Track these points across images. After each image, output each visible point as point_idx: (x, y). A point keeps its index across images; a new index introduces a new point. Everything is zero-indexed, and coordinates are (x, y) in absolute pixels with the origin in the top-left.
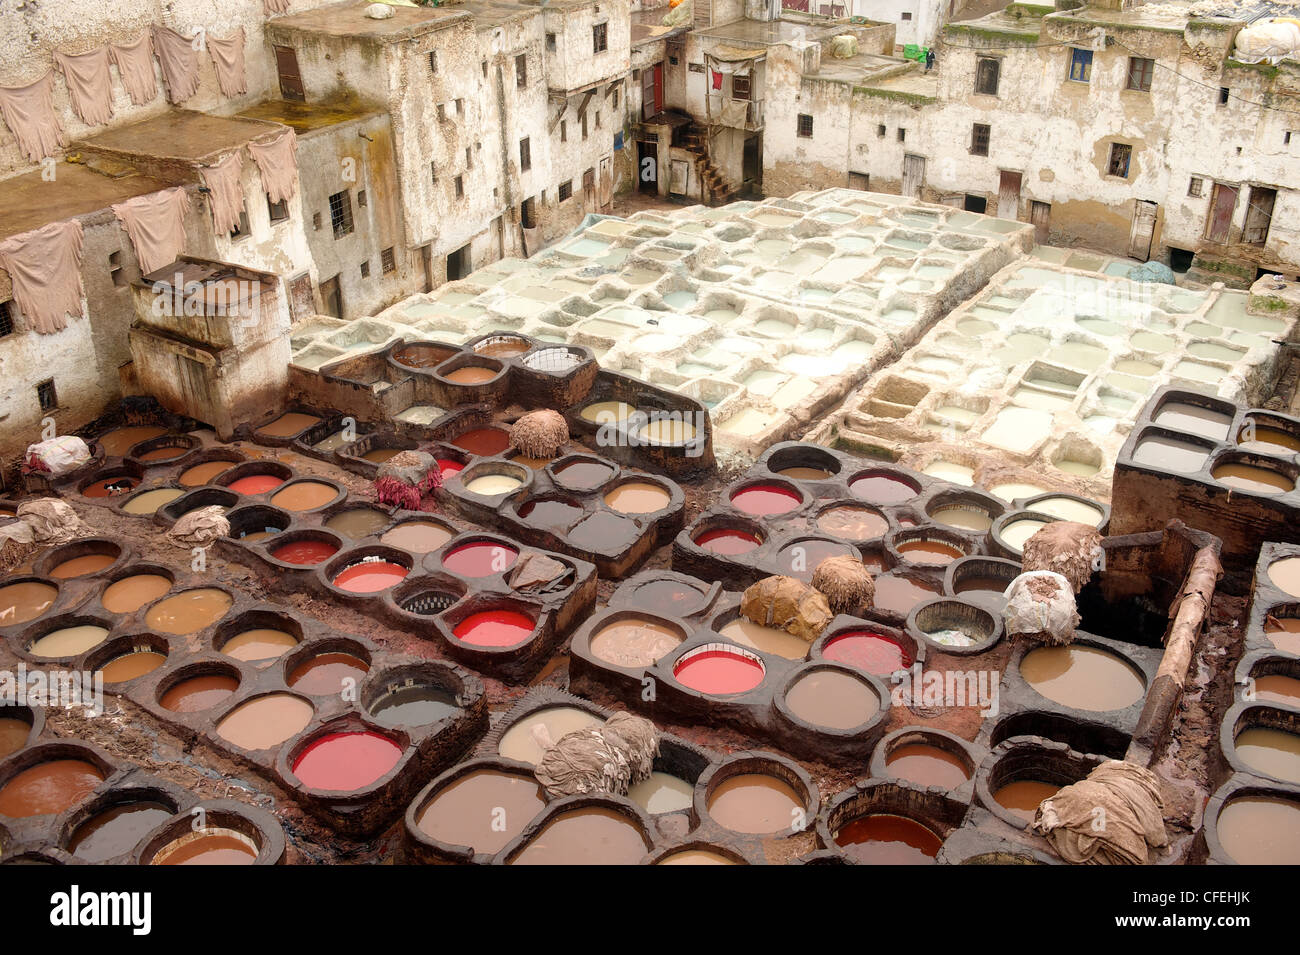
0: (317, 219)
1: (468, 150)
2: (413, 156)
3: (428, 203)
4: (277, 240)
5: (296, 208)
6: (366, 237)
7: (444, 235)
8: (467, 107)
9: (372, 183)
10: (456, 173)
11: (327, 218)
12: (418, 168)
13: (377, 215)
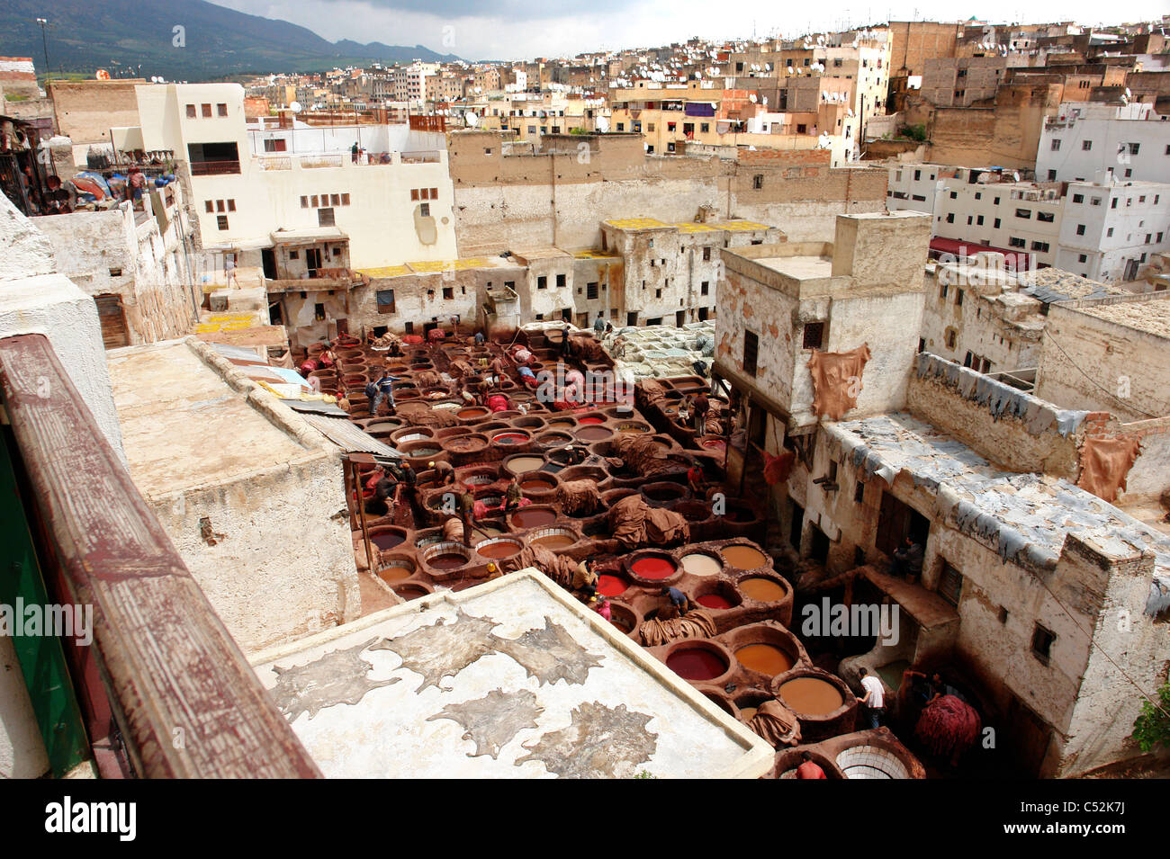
0: (580, 291)
1: (667, 281)
2: (633, 276)
3: (639, 296)
4: (558, 293)
5: (569, 282)
6: (604, 302)
7: (646, 309)
8: (668, 263)
9: (610, 283)
10: (658, 287)
11: (585, 291)
12: (635, 281)
13: (611, 296)
